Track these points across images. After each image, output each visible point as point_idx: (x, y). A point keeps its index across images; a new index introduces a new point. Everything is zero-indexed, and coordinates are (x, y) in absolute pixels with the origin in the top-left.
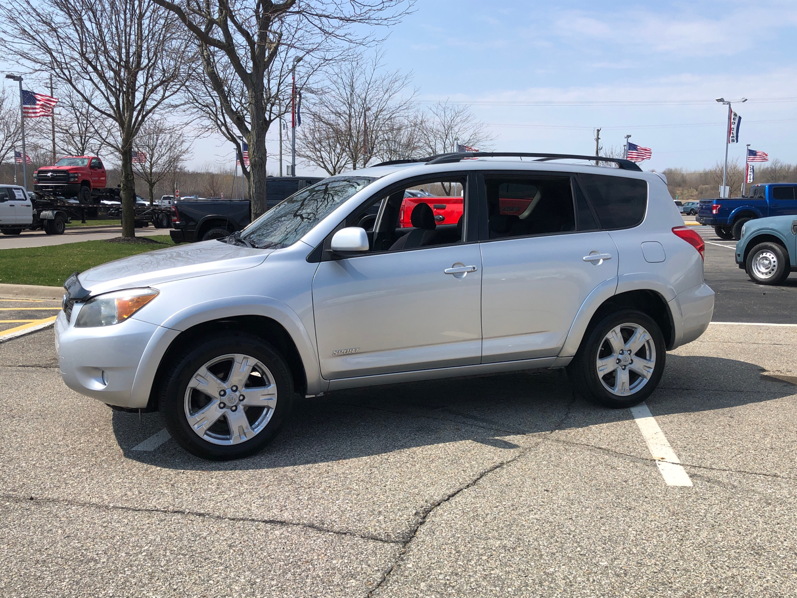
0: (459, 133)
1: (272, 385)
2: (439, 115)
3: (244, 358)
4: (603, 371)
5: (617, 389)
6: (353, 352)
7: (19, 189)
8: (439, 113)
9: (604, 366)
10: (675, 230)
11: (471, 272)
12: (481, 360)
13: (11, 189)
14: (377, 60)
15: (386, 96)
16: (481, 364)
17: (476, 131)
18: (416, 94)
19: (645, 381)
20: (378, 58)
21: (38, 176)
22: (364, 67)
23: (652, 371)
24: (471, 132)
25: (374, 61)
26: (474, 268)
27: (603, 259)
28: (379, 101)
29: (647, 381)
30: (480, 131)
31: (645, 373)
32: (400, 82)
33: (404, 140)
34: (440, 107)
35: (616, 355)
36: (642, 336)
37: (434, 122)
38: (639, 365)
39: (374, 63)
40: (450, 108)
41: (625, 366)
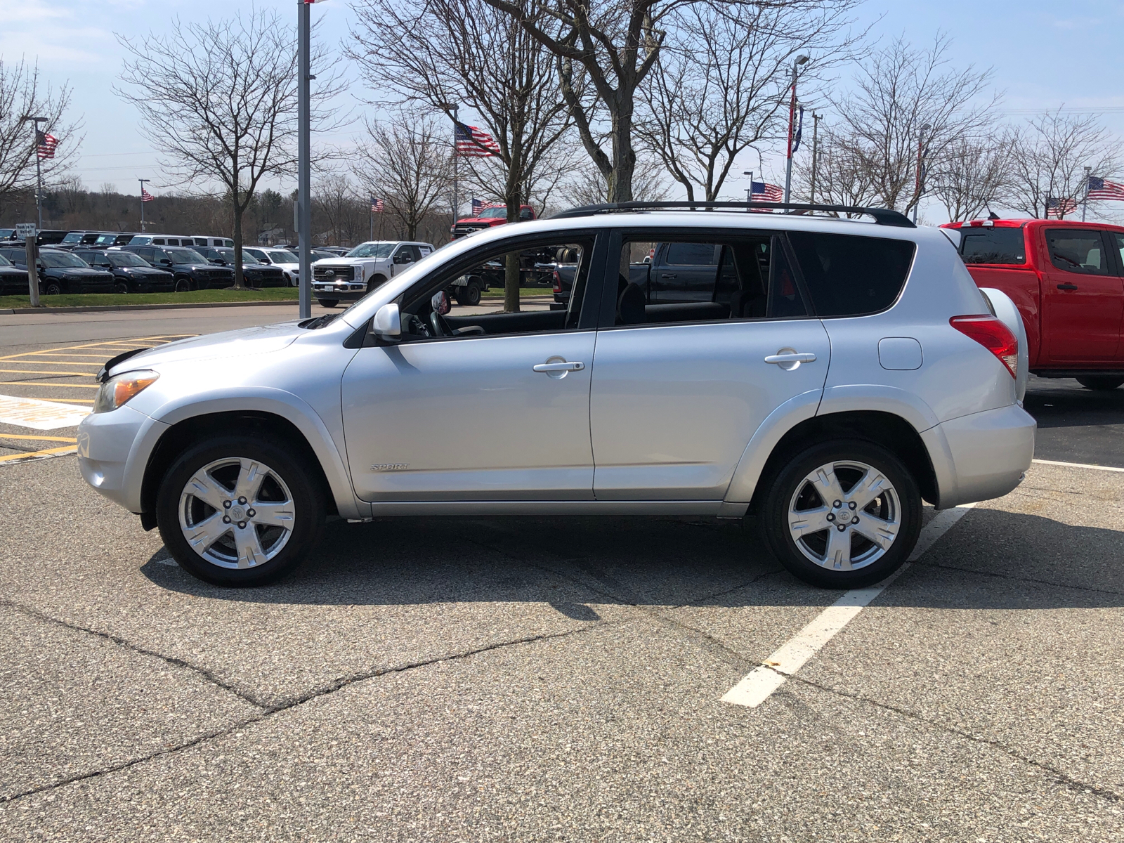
0: (1080, 159)
1: (289, 501)
2: (1045, 131)
3: (253, 463)
4: (799, 530)
5: (827, 559)
6: (399, 468)
7: (426, 247)
8: (1046, 128)
9: (802, 524)
10: (955, 321)
11: (574, 370)
12: (594, 495)
13: (417, 247)
14: (937, 53)
15: (949, 107)
16: (596, 500)
17: (1111, 154)
18: (997, 102)
19: (881, 553)
20: (938, 51)
21: (456, 231)
22: (915, 64)
23: (893, 538)
24: (1101, 156)
25: (932, 54)
26: (578, 366)
27: (802, 362)
28: (936, 115)
29: (884, 552)
30: (1114, 156)
31: (880, 540)
32: (972, 85)
33: (984, 171)
34: (1047, 119)
35: (829, 508)
36: (874, 483)
37: (1035, 142)
38: (870, 527)
39: (931, 58)
40: (1064, 120)
41: (845, 526)
